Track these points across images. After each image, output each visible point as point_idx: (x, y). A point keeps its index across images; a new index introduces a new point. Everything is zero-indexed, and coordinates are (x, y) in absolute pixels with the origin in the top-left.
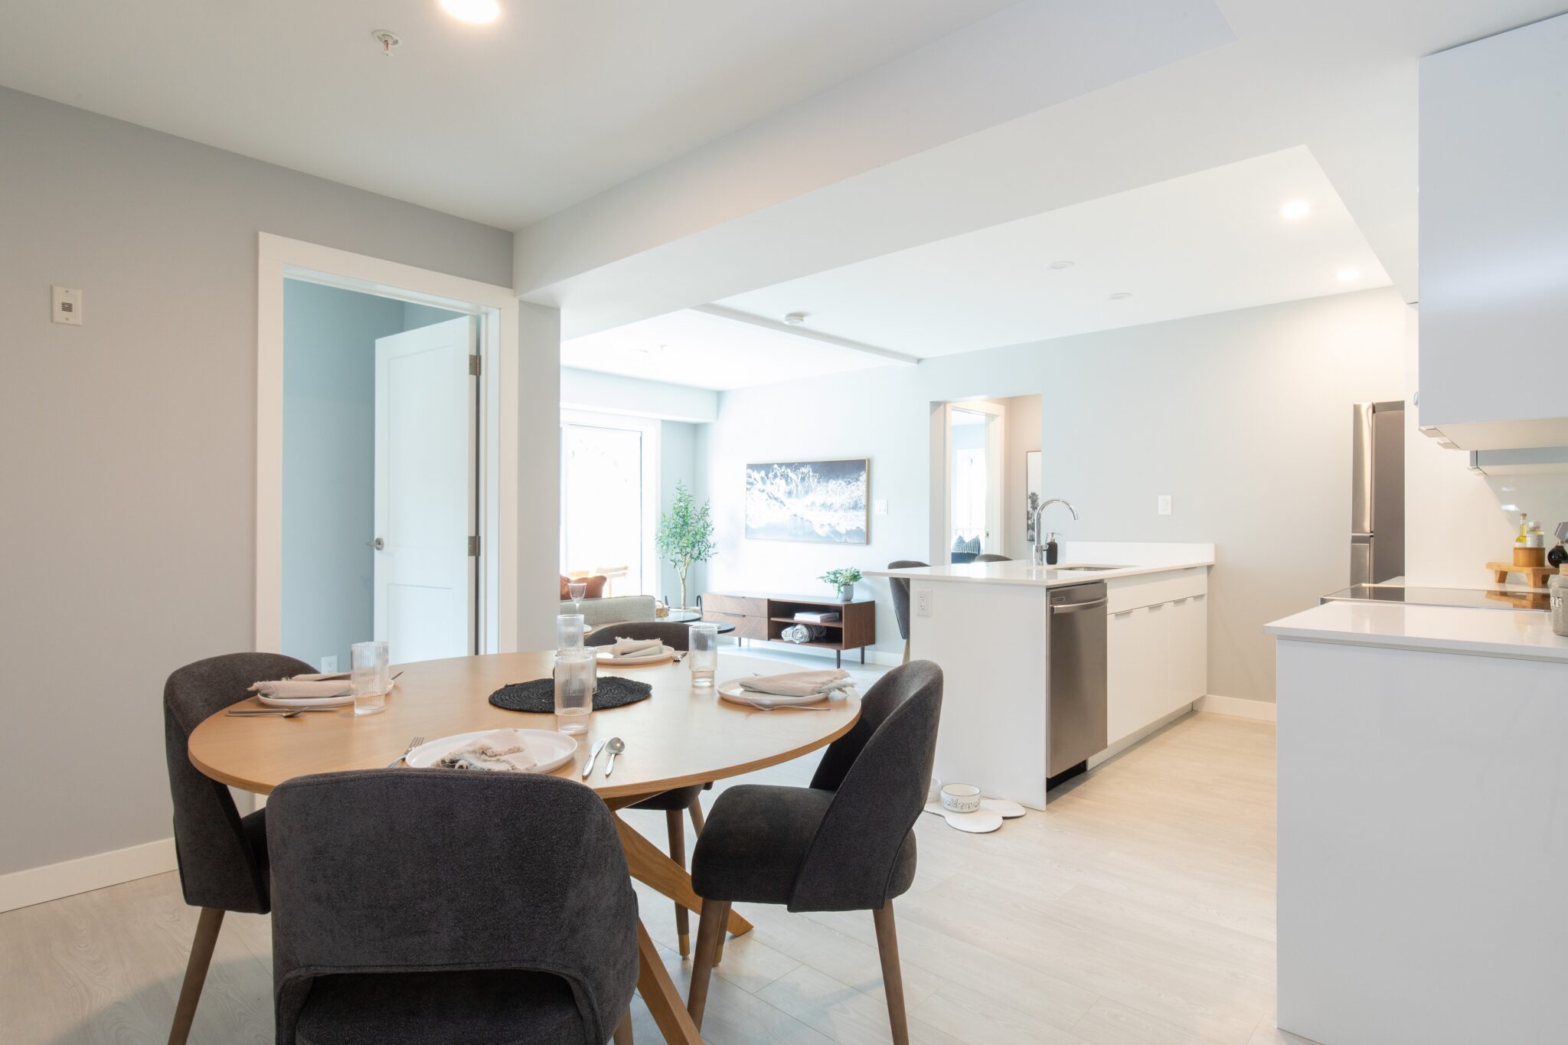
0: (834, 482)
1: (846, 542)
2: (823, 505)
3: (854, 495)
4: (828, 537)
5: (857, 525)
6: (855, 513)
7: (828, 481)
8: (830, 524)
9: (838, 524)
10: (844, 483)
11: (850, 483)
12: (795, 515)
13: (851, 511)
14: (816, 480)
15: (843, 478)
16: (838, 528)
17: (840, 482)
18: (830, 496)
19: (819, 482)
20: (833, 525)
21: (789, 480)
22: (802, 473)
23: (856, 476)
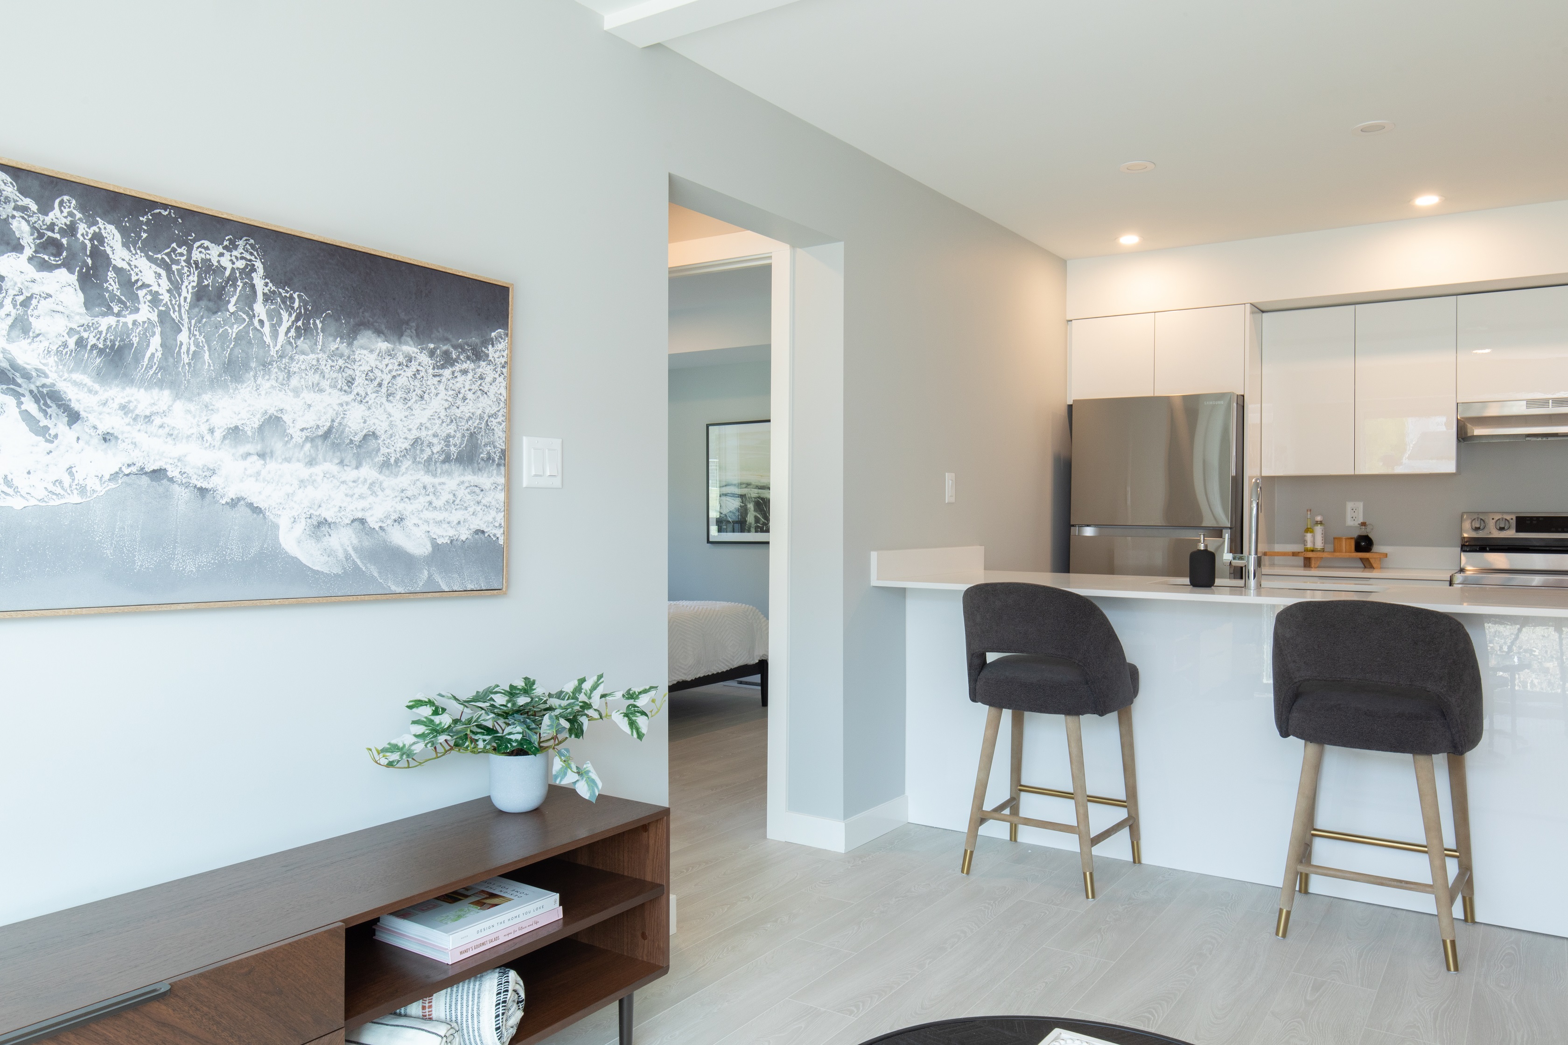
0: (383, 345)
1: (433, 593)
2: (326, 435)
3: (466, 409)
4: (353, 573)
5: (477, 523)
6: (470, 478)
7: (351, 335)
8: (362, 521)
9: (400, 520)
10: (424, 358)
11: (448, 361)
12: (158, 474)
13: (456, 469)
14: (287, 320)
15: (422, 336)
16: (397, 537)
17: (409, 348)
18: (361, 400)
19: (304, 331)
20: (373, 522)
21: (112, 284)
22: (206, 268)
23: (475, 340)
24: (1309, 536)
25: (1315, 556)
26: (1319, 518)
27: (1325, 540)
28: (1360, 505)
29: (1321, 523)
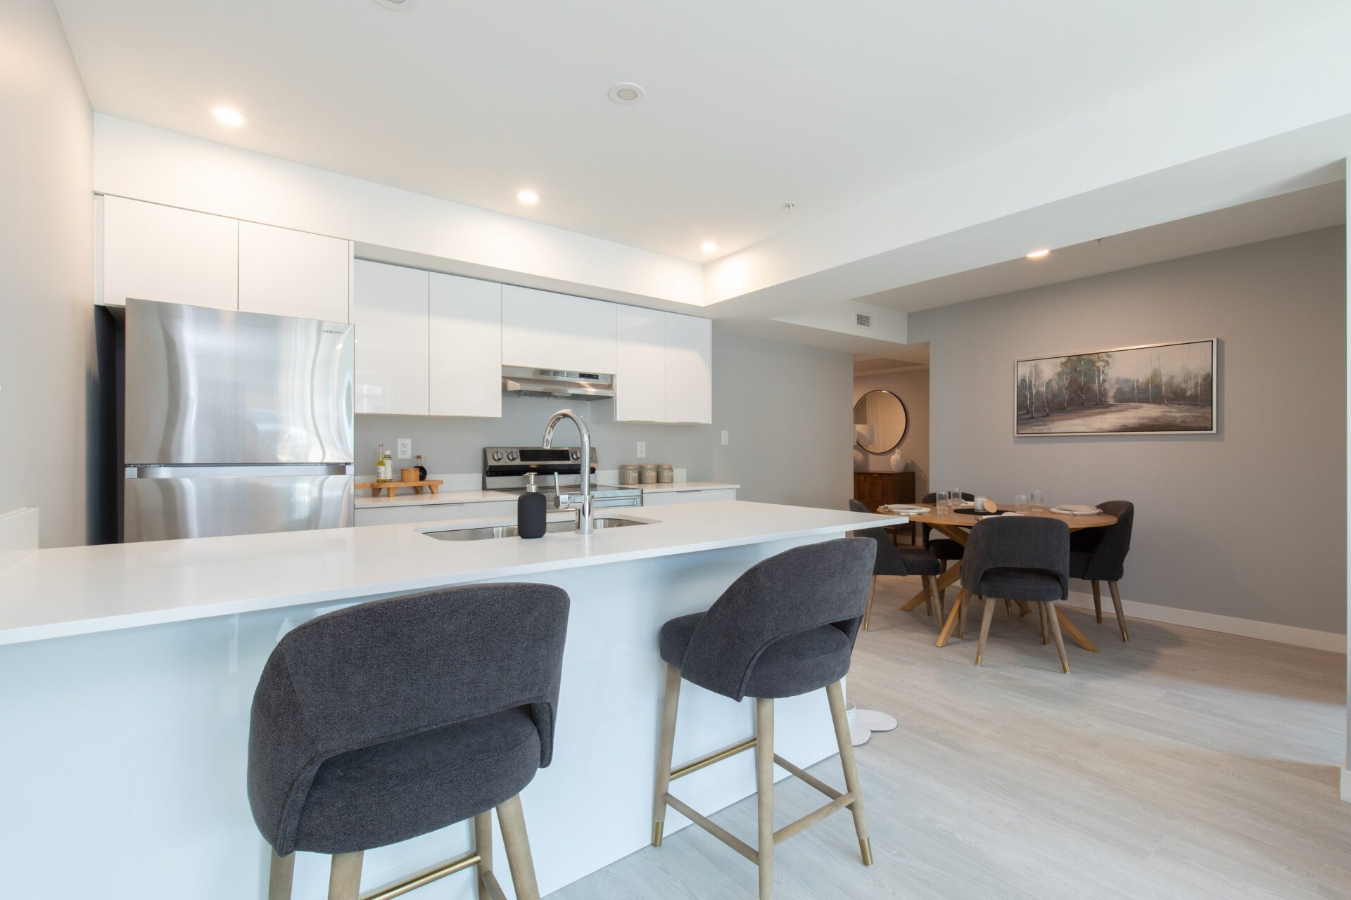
24: (382, 469)
25: (394, 486)
26: (388, 453)
27: (394, 471)
28: (408, 441)
29: (389, 457)
